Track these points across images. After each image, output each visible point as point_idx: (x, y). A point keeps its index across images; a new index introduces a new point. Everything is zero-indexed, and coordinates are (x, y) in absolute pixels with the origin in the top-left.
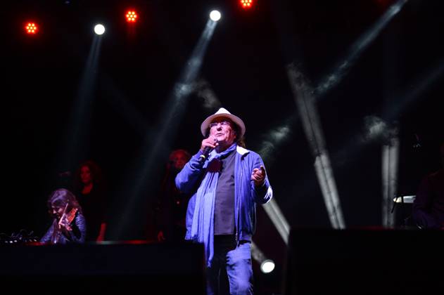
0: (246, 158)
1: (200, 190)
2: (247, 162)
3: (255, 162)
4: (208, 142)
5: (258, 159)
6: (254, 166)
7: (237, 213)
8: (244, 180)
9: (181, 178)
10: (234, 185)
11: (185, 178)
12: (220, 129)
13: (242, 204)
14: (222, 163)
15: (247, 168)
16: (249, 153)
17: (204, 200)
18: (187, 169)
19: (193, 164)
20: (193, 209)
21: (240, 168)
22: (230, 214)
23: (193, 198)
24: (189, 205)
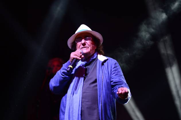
0: (105, 64)
1: (70, 91)
2: (107, 68)
3: (113, 66)
4: (75, 55)
5: (115, 64)
6: (113, 70)
7: (100, 108)
8: (104, 82)
9: (53, 83)
10: (96, 86)
11: (57, 83)
12: (84, 44)
13: (104, 101)
14: (86, 70)
15: (106, 72)
16: (107, 60)
17: (73, 100)
18: (59, 75)
19: (63, 72)
20: (65, 107)
21: (101, 72)
22: (94, 109)
23: (64, 98)
24: (61, 104)
